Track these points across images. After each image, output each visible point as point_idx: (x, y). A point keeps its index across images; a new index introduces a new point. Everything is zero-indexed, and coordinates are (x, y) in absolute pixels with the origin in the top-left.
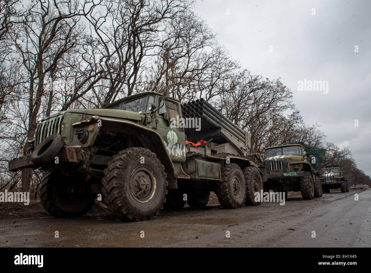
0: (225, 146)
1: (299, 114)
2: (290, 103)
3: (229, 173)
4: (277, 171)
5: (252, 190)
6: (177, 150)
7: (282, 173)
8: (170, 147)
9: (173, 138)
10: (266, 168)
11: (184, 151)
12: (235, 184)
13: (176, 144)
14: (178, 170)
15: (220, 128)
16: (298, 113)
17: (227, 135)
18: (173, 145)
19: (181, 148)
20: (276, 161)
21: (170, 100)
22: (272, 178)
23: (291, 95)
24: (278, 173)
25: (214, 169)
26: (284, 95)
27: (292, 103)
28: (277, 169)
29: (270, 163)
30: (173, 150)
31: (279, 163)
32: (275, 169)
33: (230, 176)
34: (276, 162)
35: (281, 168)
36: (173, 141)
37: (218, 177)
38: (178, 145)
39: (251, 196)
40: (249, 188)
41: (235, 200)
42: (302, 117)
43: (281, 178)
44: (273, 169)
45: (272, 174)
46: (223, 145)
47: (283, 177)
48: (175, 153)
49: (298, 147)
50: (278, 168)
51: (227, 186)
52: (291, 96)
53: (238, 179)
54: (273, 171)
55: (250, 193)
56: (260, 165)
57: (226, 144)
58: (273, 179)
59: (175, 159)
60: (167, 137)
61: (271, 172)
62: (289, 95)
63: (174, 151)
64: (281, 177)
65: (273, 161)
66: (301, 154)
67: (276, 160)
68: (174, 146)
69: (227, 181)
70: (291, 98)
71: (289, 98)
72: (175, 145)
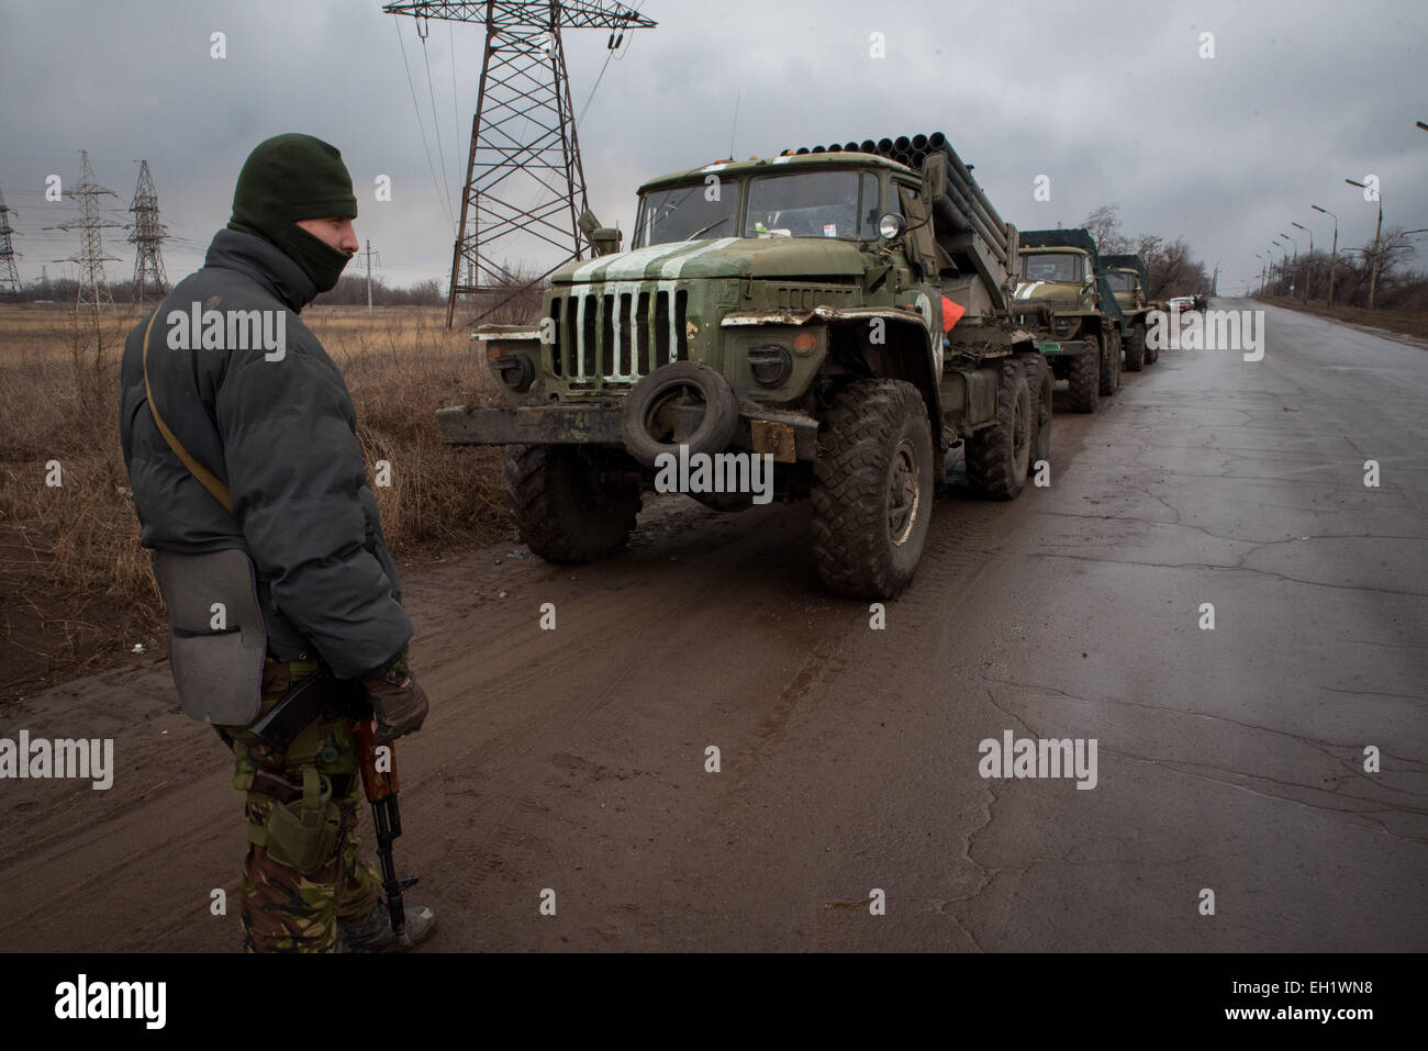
11: (941, 351)
17: (982, 251)
49: (1072, 257)
51: (1006, 436)
57: (974, 281)
66: (1078, 279)
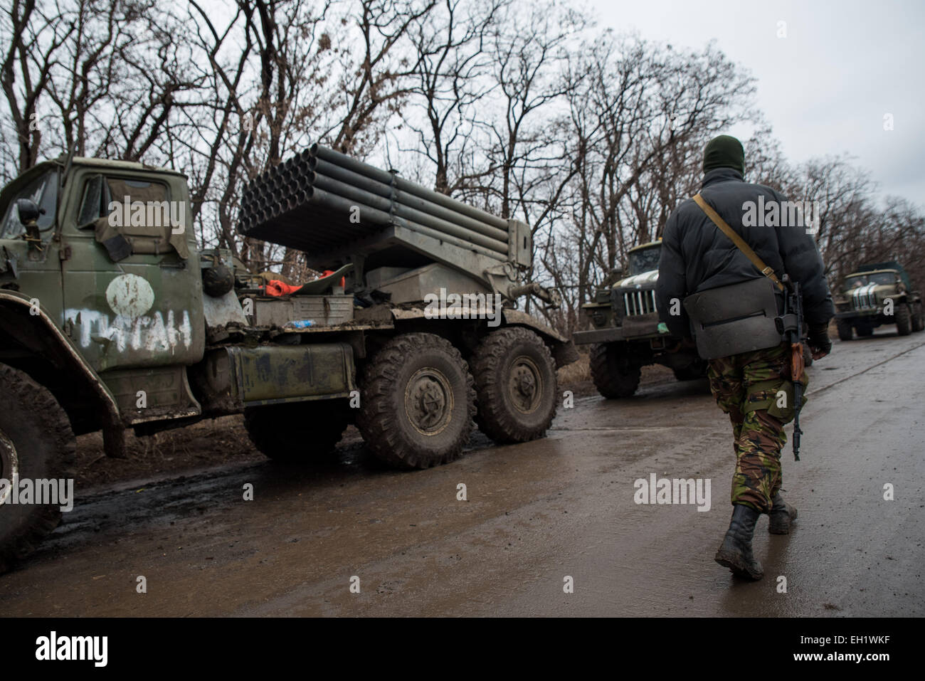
0: (421, 276)
1: (771, 134)
2: (748, 107)
3: (393, 367)
4: (641, 319)
5: (503, 402)
6: (153, 332)
7: (656, 323)
8: (125, 325)
9: (132, 296)
10: (615, 311)
11: (186, 328)
12: (423, 398)
13: (150, 314)
14: (173, 388)
15: (389, 226)
16: (769, 131)
17: (424, 242)
18: (137, 318)
19: (171, 323)
20: (639, 290)
21: (129, 176)
22: (628, 340)
23: (751, 85)
24: (643, 325)
25: (317, 368)
26: (732, 86)
27: (754, 109)
28: (642, 312)
29: (624, 295)
30: (138, 332)
31: (646, 294)
32: (638, 311)
33: (393, 378)
34: (639, 294)
35: (652, 309)
36: (135, 306)
37: (341, 386)
38: (158, 314)
39: (499, 420)
40: (490, 397)
41: (415, 445)
42: (780, 143)
43: (653, 339)
44: (632, 311)
45: (627, 326)
46: (413, 273)
47: (656, 335)
48: (147, 340)
50: (645, 310)
51: (381, 407)
52: (753, 90)
53: (440, 378)
54: (632, 319)
55: (494, 412)
56: (600, 303)
57: (424, 269)
58: (630, 341)
59: (146, 360)
60: (105, 296)
61: (627, 321)
62: (747, 86)
63: (143, 336)
64: (652, 336)
65: (631, 290)
67: (639, 286)
68: (140, 320)
69: (380, 395)
70: (752, 93)
71: (747, 93)
72: (145, 315)
